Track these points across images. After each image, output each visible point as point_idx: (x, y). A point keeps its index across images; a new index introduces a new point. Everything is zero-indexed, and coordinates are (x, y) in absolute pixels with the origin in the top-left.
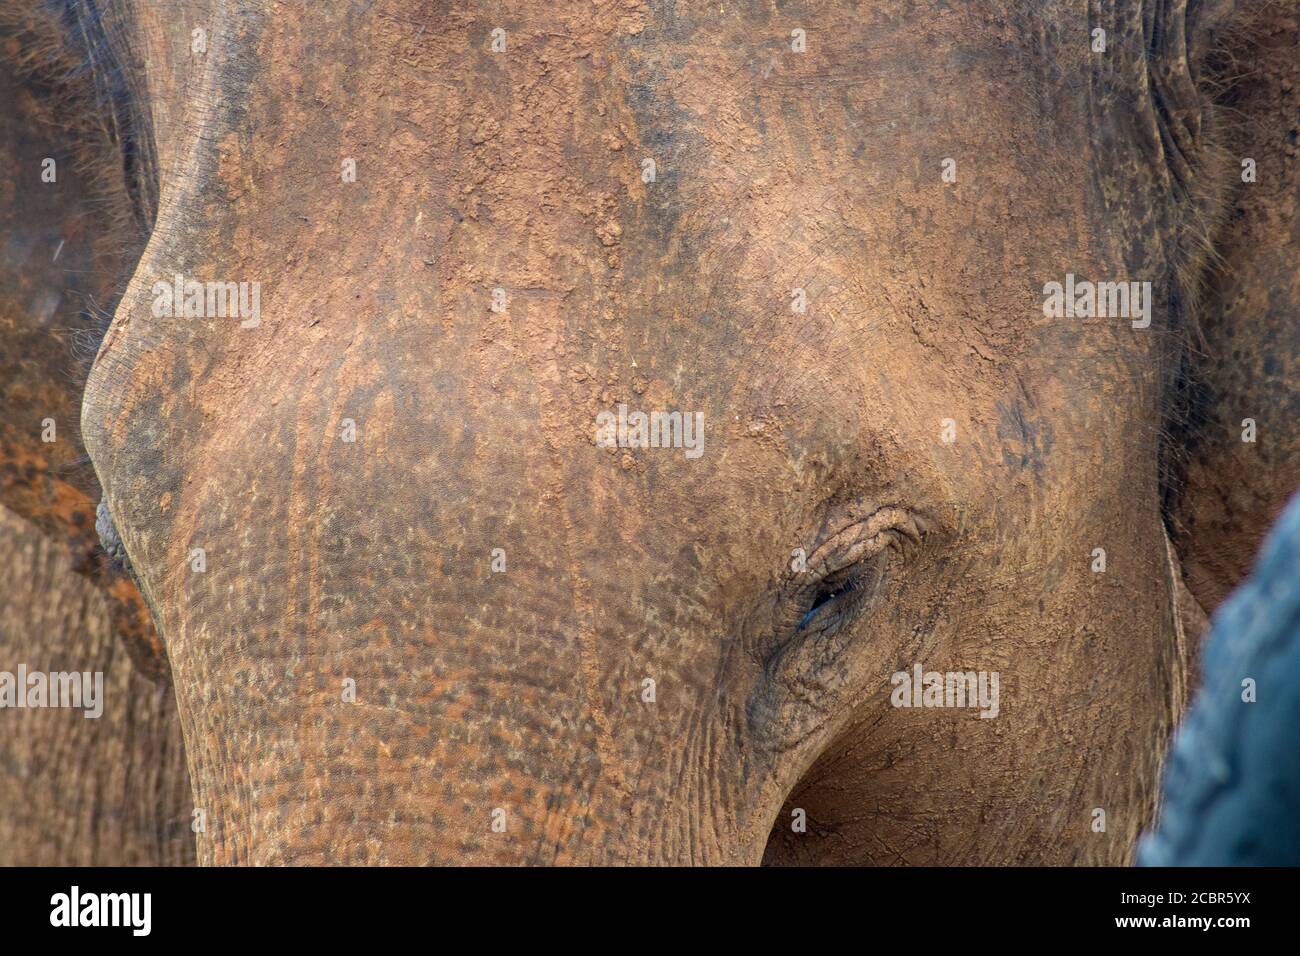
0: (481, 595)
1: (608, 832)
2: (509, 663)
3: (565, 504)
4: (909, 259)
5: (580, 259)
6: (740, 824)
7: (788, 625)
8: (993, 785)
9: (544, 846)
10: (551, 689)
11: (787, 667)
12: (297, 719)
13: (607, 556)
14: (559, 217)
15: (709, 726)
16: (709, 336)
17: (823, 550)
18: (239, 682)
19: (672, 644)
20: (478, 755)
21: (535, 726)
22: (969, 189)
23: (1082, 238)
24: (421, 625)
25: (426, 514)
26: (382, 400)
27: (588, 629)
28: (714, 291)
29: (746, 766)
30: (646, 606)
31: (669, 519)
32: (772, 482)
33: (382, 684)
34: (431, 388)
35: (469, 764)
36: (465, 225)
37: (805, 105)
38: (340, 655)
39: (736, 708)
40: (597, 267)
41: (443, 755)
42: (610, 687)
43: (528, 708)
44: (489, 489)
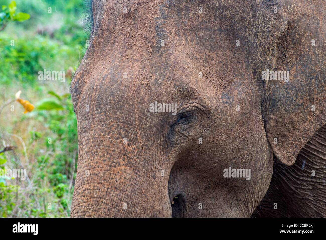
0: (120, 108)
1: (138, 151)
2: (123, 120)
3: (136, 94)
4: (207, 64)
5: (145, 55)
6: (166, 155)
7: (175, 120)
8: (223, 162)
9: (127, 152)
10: (130, 125)
11: (176, 129)
12: (90, 130)
13: (142, 103)
14: (142, 48)
15: (159, 136)
16: (163, 67)
17: (182, 108)
18: (83, 125)
19: (152, 119)
20: (117, 136)
21: (127, 131)
22: (221, 55)
23: (244, 67)
24: (110, 113)
25: (112, 95)
26: (109, 76)
27: (137, 115)
28: (166, 60)
29: (168, 145)
30: (148, 112)
31: (153, 97)
32: (171, 92)
33: (103, 123)
34: (117, 75)
35: (115, 137)
36: (128, 50)
37: (188, 34)
38: (97, 119)
39: (165, 134)
40: (147, 56)
41: (111, 135)
42: (140, 126)
43: (126, 128)
44: (123, 91)
